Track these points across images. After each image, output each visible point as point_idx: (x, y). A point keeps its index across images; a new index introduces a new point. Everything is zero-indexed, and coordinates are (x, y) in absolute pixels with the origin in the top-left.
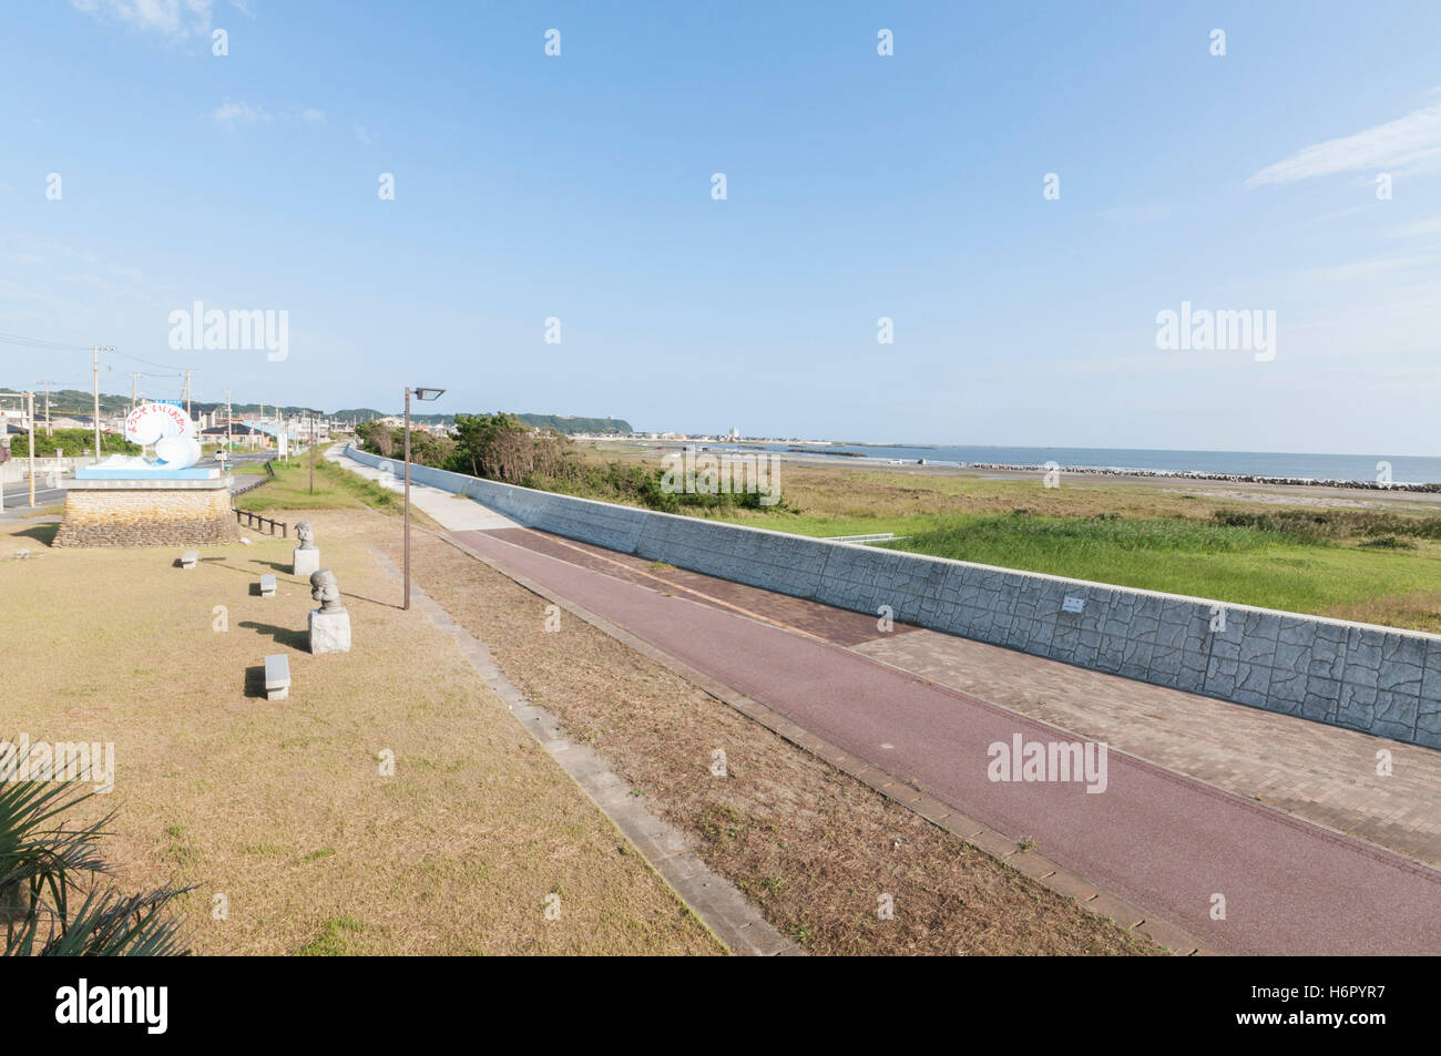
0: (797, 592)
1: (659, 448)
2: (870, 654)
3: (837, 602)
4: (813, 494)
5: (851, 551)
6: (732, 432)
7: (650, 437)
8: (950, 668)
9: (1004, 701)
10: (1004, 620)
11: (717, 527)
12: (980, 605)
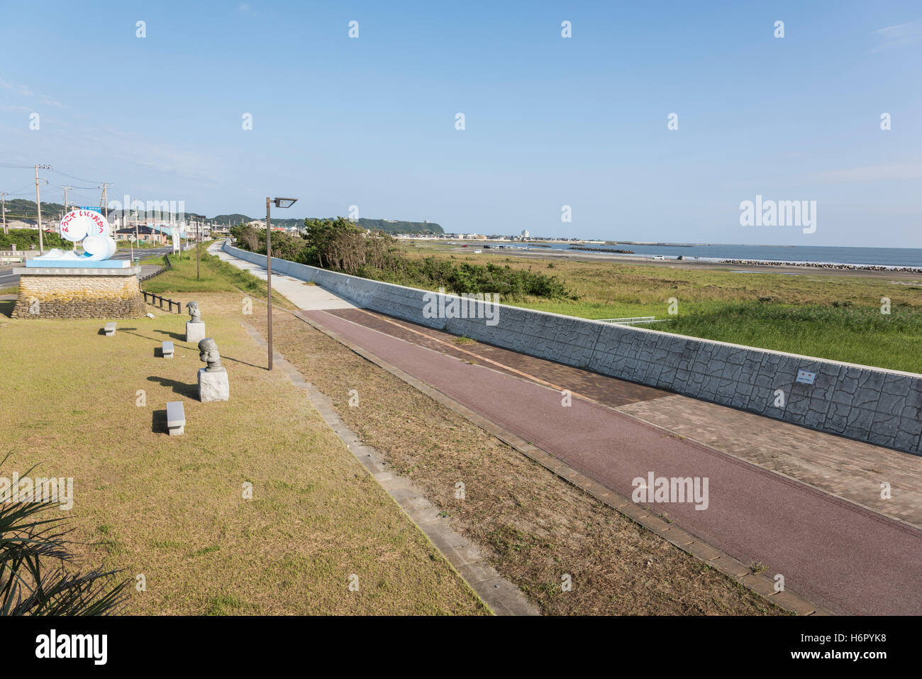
0: (573, 363)
1: (465, 246)
2: (632, 414)
3: (606, 371)
4: (589, 284)
5: (618, 330)
6: (523, 233)
7: (458, 237)
8: (698, 426)
9: (743, 454)
10: (745, 389)
11: (510, 310)
12: (725, 376)
